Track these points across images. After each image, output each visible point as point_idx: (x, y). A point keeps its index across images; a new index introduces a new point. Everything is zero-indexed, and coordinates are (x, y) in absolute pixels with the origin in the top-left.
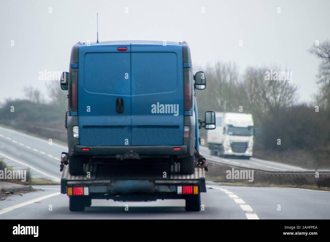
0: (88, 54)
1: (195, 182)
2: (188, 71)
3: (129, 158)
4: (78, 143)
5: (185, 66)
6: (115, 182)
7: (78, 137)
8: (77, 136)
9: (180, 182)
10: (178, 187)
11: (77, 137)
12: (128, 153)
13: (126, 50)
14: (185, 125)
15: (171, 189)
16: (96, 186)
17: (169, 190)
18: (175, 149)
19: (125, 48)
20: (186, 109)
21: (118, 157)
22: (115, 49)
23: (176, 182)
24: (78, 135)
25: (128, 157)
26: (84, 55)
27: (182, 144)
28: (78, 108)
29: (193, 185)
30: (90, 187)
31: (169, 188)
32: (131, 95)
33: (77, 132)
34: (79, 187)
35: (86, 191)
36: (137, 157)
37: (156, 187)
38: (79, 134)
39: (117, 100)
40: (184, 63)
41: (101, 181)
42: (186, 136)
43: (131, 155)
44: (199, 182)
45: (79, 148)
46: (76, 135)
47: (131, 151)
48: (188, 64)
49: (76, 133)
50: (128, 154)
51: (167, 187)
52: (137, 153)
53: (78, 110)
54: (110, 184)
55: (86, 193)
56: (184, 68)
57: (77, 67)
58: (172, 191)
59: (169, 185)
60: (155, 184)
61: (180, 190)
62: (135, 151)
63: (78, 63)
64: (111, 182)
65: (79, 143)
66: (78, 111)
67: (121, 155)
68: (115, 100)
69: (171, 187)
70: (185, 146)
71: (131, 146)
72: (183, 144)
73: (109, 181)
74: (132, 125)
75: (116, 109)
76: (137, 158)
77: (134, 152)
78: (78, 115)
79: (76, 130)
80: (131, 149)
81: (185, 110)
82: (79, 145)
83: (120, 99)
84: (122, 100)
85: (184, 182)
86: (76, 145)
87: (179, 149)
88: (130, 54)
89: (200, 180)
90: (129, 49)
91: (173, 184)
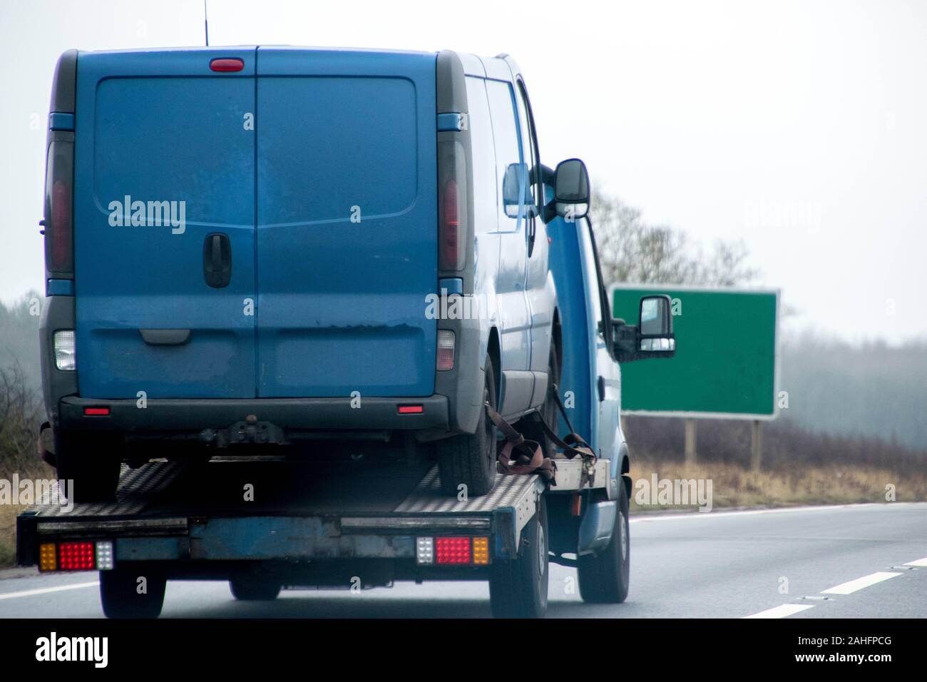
0: (110, 81)
1: (477, 523)
2: (451, 143)
3: (247, 442)
4: (74, 391)
5: (442, 126)
6: (204, 522)
7: (73, 369)
8: (71, 366)
9: (425, 522)
10: (421, 542)
11: (69, 369)
12: (243, 423)
13: (239, 68)
14: (440, 328)
15: (396, 549)
16: (139, 536)
17: (388, 552)
18: (403, 409)
19: (238, 63)
20: (443, 271)
21: (209, 439)
22: (203, 67)
23: (411, 523)
24: (72, 362)
25: (242, 438)
26: (95, 84)
27: (431, 393)
28: (73, 270)
29: (470, 532)
30: (120, 541)
31: (390, 543)
32: (256, 224)
33: (71, 351)
34: (79, 541)
35: (104, 556)
36: (273, 435)
37: (346, 541)
38: (77, 356)
39: (209, 242)
40: (440, 115)
41: (157, 522)
42: (446, 364)
43: (252, 429)
44: (491, 521)
45: (74, 407)
46: (65, 363)
47: (252, 418)
48: (453, 120)
49: (64, 354)
50: (242, 428)
51: (382, 541)
52: (274, 422)
53: (74, 276)
54: (187, 532)
55: (104, 562)
56: (438, 131)
57: (70, 126)
58: (400, 553)
59: (388, 533)
60: (341, 530)
61: (425, 550)
62: (266, 416)
63: (74, 113)
64: (190, 522)
65: (78, 391)
66: (73, 280)
67: (219, 430)
68: (201, 241)
69: (397, 540)
70: (441, 400)
71: (257, 398)
72: (435, 393)
73: (185, 521)
74: (260, 325)
75: (206, 273)
76: (273, 441)
77: (259, 419)
78: (74, 294)
79: (66, 344)
80: (250, 410)
81: (441, 275)
82: (77, 395)
83: (217, 239)
84: (225, 242)
85: (442, 522)
86: (63, 397)
87: (419, 409)
88: (253, 80)
89: (495, 518)
90: (249, 67)
91: (401, 531)
